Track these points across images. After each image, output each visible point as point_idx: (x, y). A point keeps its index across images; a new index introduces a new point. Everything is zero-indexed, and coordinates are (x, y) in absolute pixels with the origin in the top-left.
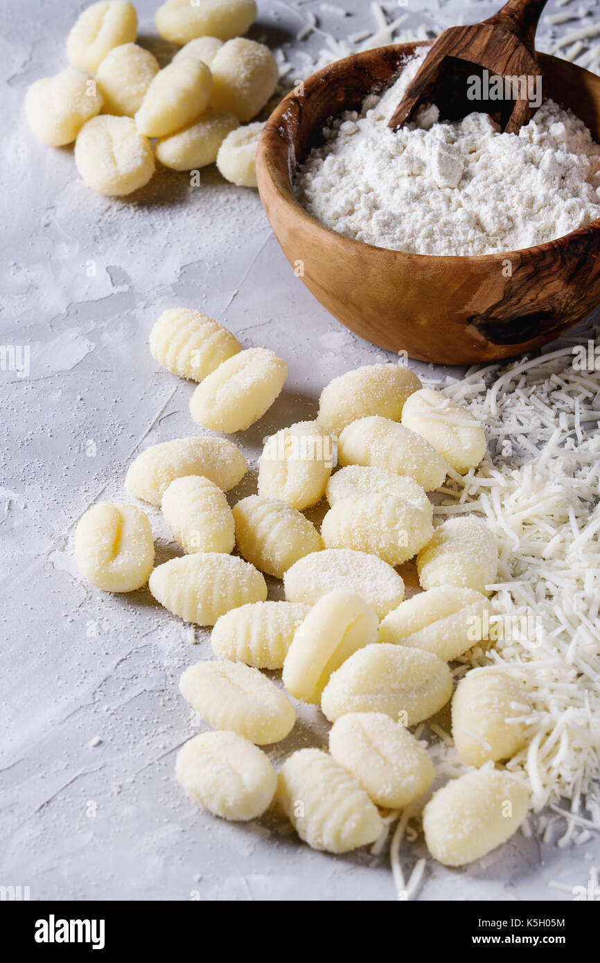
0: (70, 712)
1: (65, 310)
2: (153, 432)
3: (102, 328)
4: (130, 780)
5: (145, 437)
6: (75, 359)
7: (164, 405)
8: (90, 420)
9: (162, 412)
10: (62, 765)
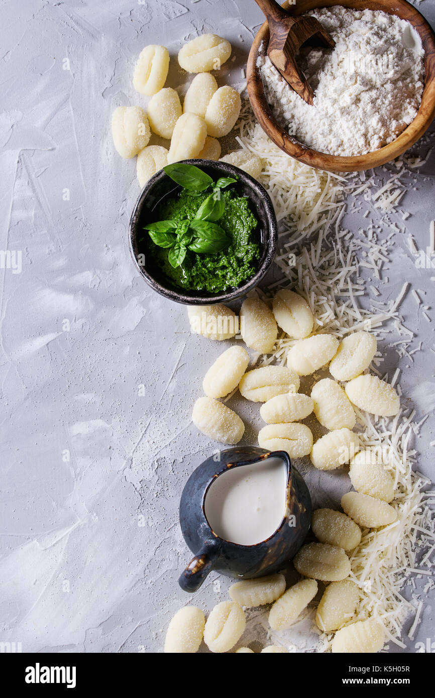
0: (134, 582)
1: (131, 283)
2: (174, 378)
3: (150, 297)
4: (161, 630)
5: (170, 383)
6: (136, 323)
7: (179, 359)
8: (143, 369)
9: (178, 364)
10: (130, 619)
